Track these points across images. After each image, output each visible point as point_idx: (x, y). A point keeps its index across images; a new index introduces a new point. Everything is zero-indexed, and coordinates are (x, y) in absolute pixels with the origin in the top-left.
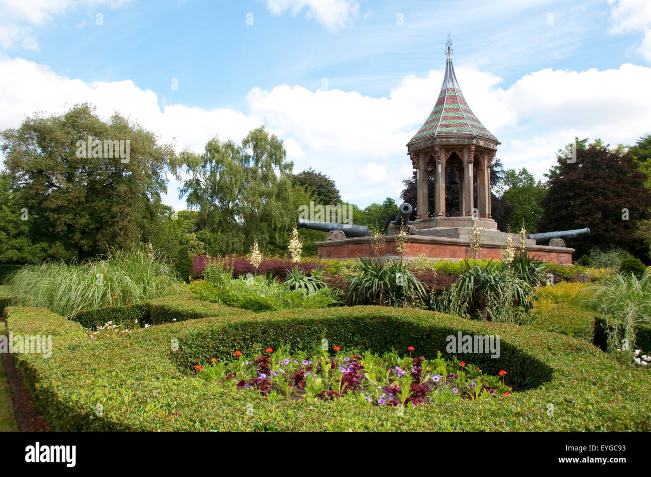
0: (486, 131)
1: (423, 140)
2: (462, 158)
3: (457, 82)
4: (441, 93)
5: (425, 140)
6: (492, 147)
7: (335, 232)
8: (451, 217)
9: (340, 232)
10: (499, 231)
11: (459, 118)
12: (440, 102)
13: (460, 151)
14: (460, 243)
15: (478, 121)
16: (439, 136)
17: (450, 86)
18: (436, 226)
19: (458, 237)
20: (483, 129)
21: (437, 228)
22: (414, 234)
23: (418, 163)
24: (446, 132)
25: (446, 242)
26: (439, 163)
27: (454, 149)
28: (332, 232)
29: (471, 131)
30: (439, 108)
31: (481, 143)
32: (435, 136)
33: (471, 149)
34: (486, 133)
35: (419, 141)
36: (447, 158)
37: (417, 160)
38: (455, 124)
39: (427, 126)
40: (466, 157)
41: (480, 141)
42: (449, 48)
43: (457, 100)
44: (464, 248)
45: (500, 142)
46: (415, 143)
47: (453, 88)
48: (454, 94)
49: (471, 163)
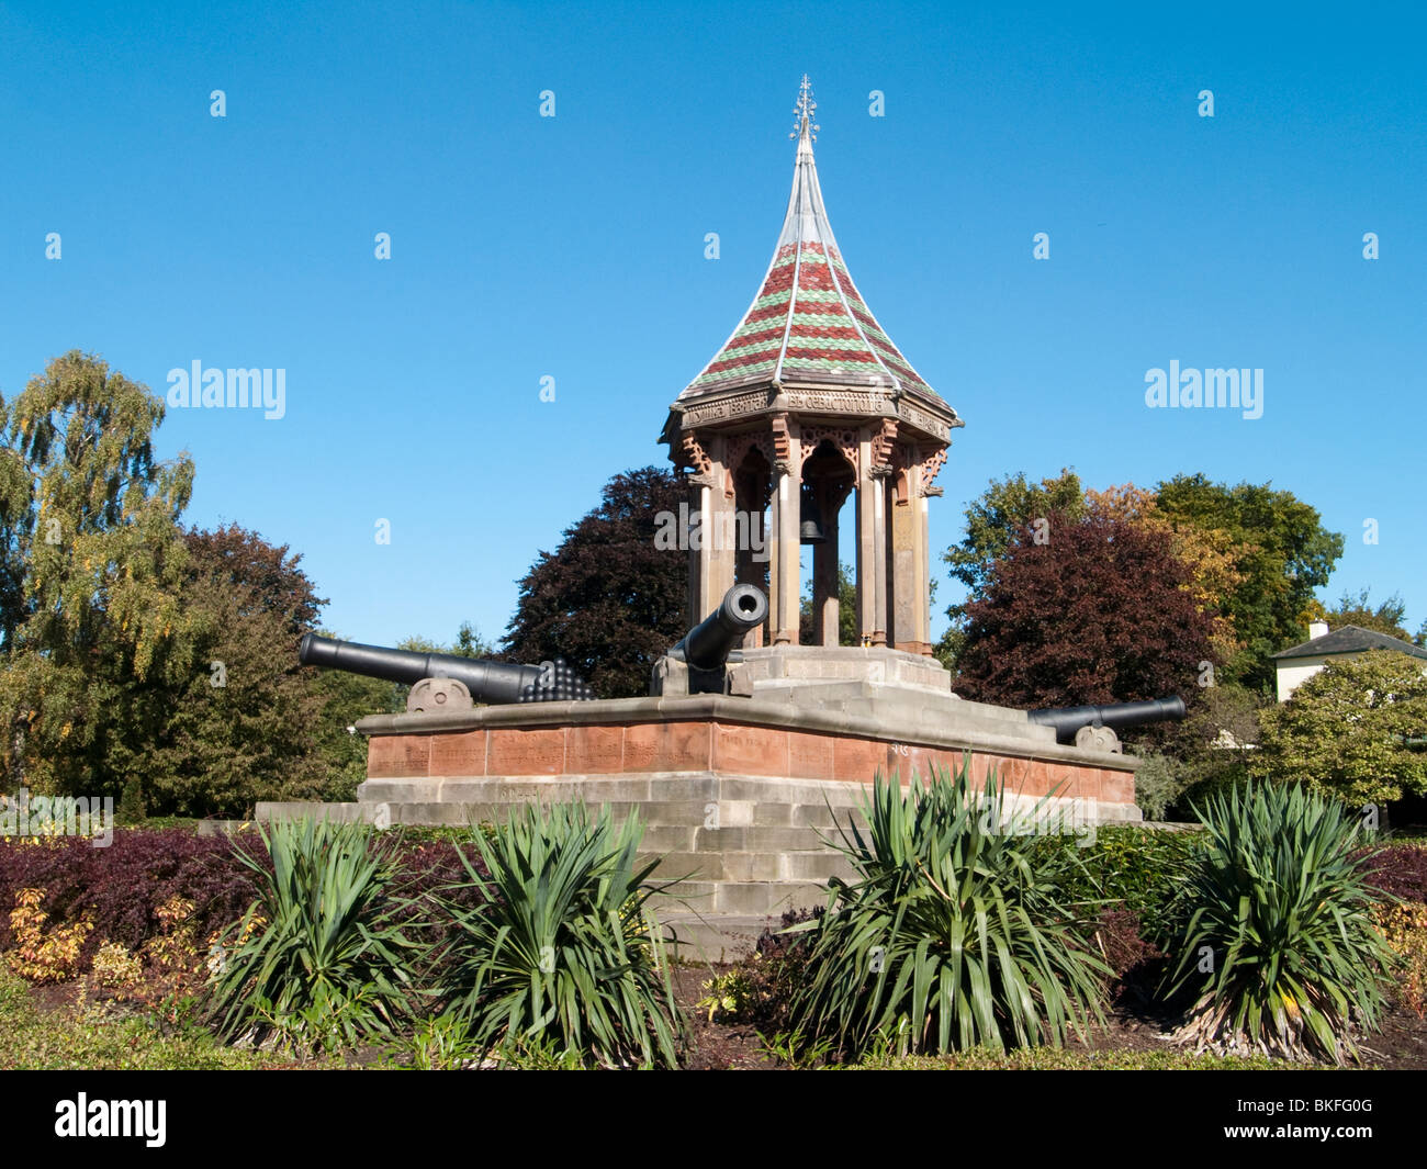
0: (919, 381)
1: (729, 394)
2: (852, 459)
5: (736, 392)
6: (940, 433)
7: (437, 685)
9: (454, 686)
10: (955, 695)
11: (842, 333)
12: (779, 278)
13: (847, 437)
14: (877, 731)
16: (787, 384)
17: (809, 234)
18: (773, 673)
20: (911, 375)
21: (779, 681)
22: (749, 697)
23: (707, 469)
24: (808, 372)
26: (785, 471)
27: (828, 428)
28: (428, 684)
29: (885, 376)
30: (776, 299)
31: (915, 419)
32: (777, 381)
33: (885, 430)
34: (921, 386)
35: (717, 396)
36: (806, 456)
38: (835, 352)
39: (741, 352)
40: (865, 457)
41: (910, 410)
43: (831, 280)
44: (882, 748)
45: (960, 420)
46: (702, 400)
47: (817, 241)
48: (822, 261)
49: (881, 478)
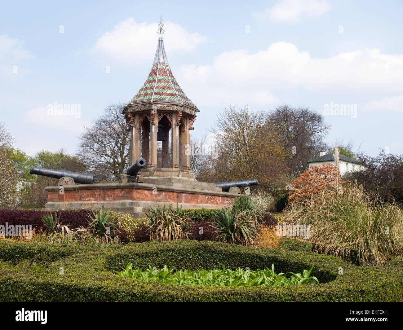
0: (189, 100)
1: (140, 104)
2: (171, 121)
3: (166, 58)
4: (154, 66)
5: (142, 104)
6: (194, 114)
7: (66, 179)
8: (162, 169)
9: (70, 179)
10: (196, 180)
11: (169, 88)
12: (154, 72)
13: (170, 116)
14: (174, 190)
15: (183, 92)
16: (154, 102)
17: (161, 60)
18: (150, 175)
19: (172, 186)
20: (187, 99)
21: (151, 177)
22: (142, 183)
23: (134, 123)
24: (160, 99)
25: (164, 189)
26: (154, 124)
27: (165, 113)
28: (63, 179)
29: (179, 100)
30: (152, 78)
31: (187, 111)
32: (152, 102)
33: (179, 114)
34: (189, 102)
35: (137, 105)
36: (159, 120)
37: (133, 120)
38: (167, 93)
39: (143, 92)
40: (174, 121)
41: (186, 109)
42: (161, 28)
43: (167, 73)
44: (176, 194)
45: (199, 110)
46: (133, 105)
47: (163, 62)
48: (164, 68)
49: (178, 126)
